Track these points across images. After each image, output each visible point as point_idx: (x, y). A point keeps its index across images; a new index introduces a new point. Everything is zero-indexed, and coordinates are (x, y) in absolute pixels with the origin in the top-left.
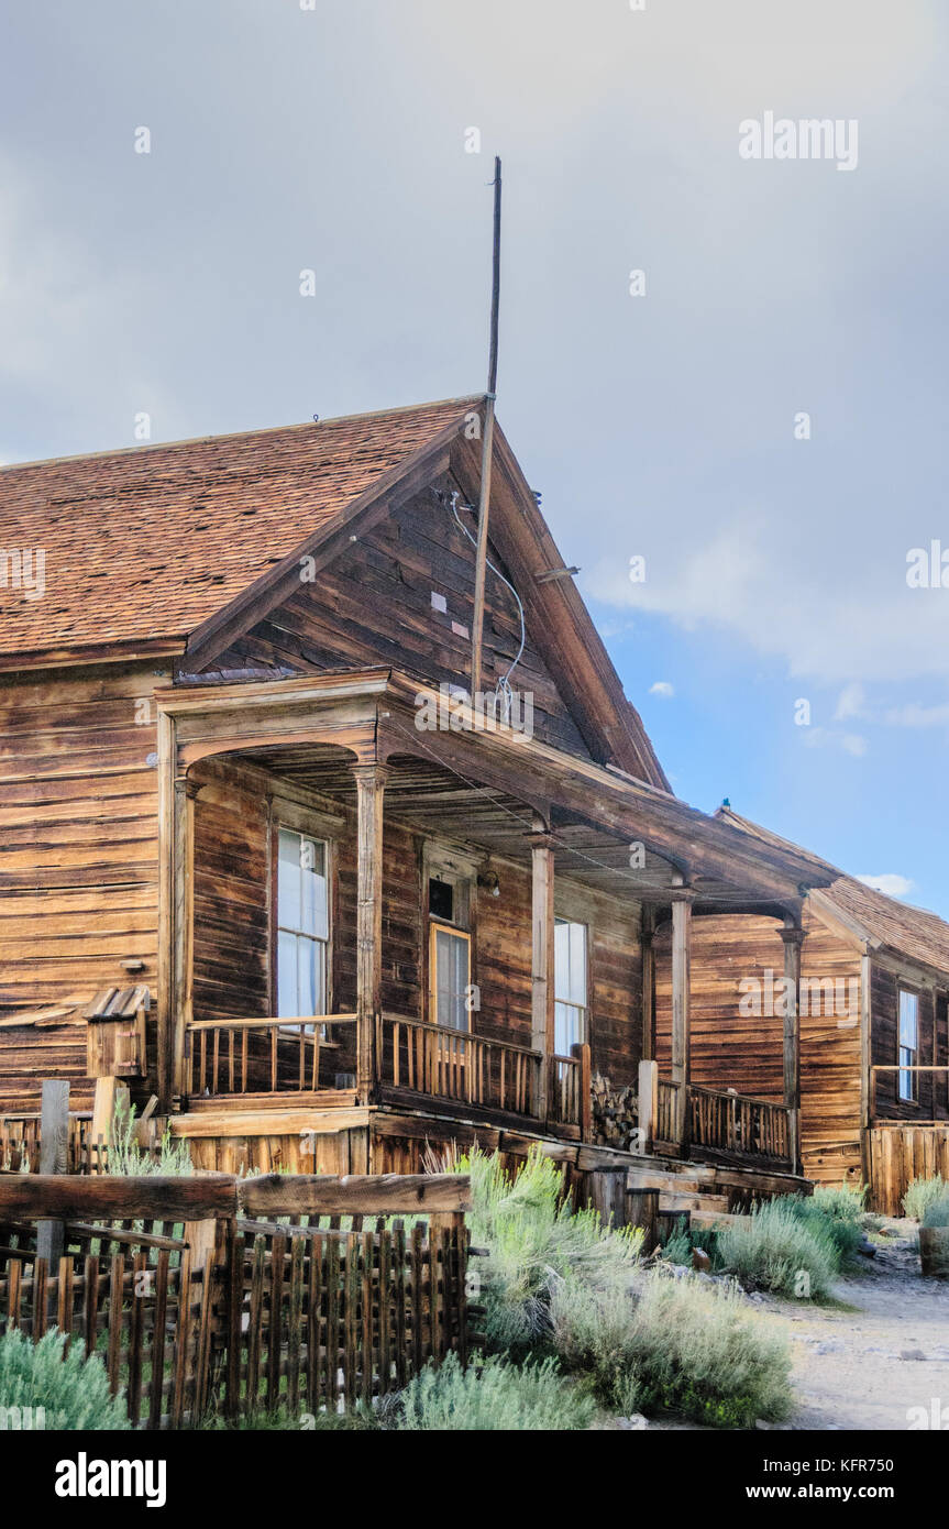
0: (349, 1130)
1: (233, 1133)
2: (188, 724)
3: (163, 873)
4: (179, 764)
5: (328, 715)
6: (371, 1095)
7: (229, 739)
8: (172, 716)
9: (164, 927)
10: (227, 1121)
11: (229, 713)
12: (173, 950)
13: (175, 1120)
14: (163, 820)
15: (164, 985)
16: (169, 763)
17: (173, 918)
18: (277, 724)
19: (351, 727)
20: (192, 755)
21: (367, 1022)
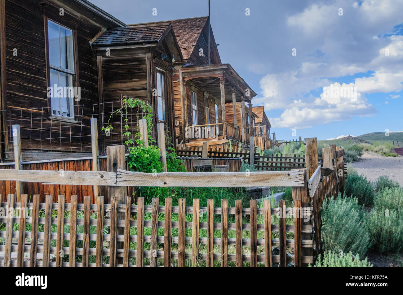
0: (223, 143)
1: (199, 145)
2: (186, 74)
3: (182, 100)
4: (184, 81)
5: (214, 72)
6: (227, 137)
7: (194, 76)
8: (182, 73)
9: (182, 109)
10: (198, 143)
11: (194, 72)
12: (184, 114)
13: (187, 144)
14: (181, 90)
15: (183, 120)
16: (182, 81)
17: (184, 108)
18: (204, 74)
19: (219, 74)
20: (186, 80)
21: (225, 125)
